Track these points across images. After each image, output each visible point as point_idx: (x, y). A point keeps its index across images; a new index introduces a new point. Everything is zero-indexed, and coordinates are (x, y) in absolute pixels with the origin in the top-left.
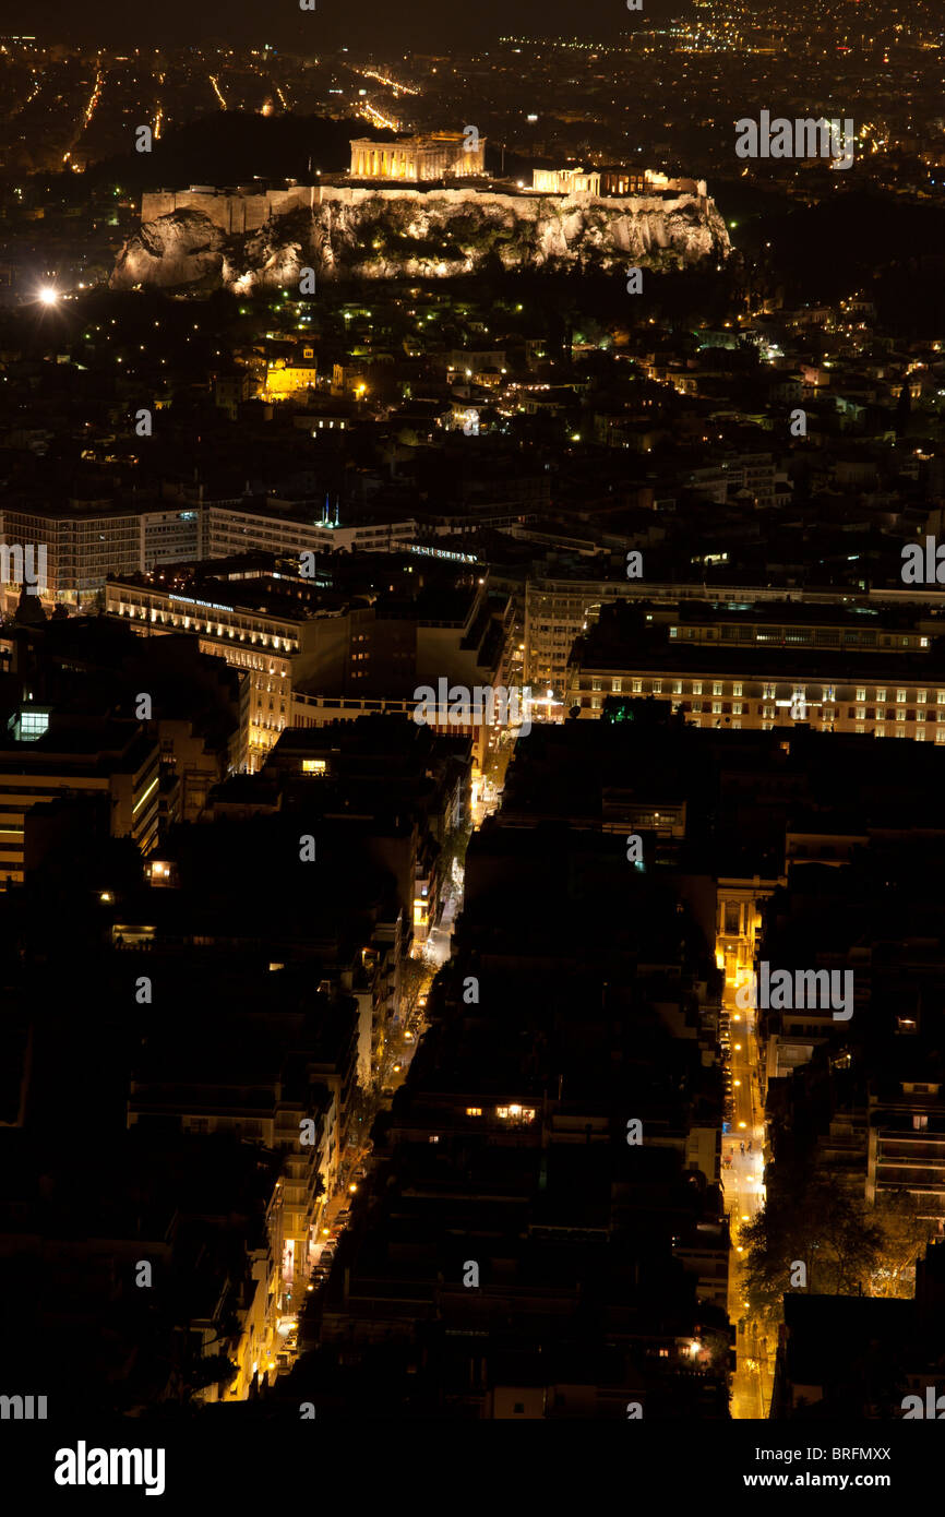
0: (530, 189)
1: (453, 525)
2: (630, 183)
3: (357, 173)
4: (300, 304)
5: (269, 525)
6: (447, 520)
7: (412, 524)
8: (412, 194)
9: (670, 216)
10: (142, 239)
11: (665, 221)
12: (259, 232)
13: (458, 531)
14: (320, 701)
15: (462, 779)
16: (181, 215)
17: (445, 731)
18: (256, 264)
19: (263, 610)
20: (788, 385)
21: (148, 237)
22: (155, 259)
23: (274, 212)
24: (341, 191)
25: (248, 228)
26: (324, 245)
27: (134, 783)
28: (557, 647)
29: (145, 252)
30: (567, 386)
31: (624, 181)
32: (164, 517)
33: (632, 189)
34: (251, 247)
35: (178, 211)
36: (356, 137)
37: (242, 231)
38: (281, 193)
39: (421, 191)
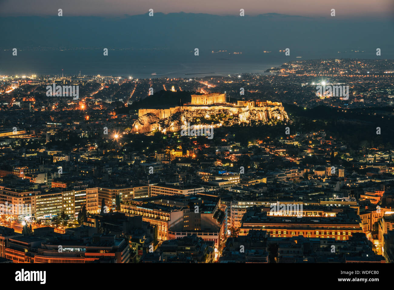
0: (237, 106)
1: (214, 188)
2: (262, 104)
3: (193, 103)
4: (179, 136)
5: (170, 190)
6: (212, 187)
7: (203, 188)
8: (207, 108)
9: (272, 111)
10: (139, 121)
11: (271, 113)
12: (168, 118)
13: (215, 190)
14: (176, 233)
15: (211, 252)
16: (148, 115)
17: (208, 240)
18: (168, 126)
19: (160, 210)
20: (303, 153)
21: (140, 120)
22: (142, 126)
23: (172, 113)
24: (189, 107)
25: (165, 117)
26: (184, 121)
27: (122, 254)
28: (239, 218)
29: (140, 124)
30: (246, 154)
31: (261, 103)
32: (139, 188)
33: (263, 105)
34: (166, 122)
35: (148, 114)
36: (193, 94)
37: (164, 118)
38: (174, 108)
39: (209, 107)
